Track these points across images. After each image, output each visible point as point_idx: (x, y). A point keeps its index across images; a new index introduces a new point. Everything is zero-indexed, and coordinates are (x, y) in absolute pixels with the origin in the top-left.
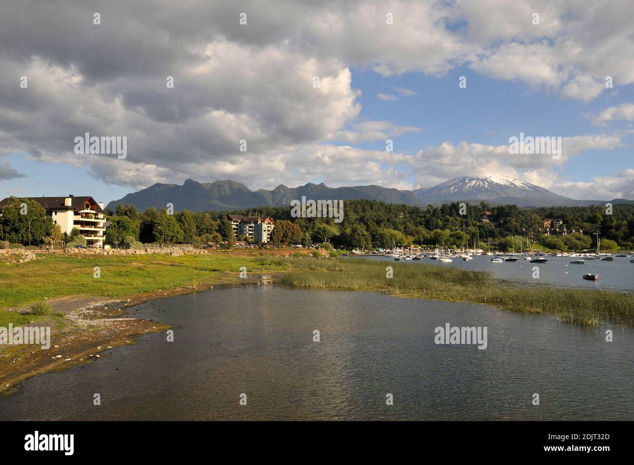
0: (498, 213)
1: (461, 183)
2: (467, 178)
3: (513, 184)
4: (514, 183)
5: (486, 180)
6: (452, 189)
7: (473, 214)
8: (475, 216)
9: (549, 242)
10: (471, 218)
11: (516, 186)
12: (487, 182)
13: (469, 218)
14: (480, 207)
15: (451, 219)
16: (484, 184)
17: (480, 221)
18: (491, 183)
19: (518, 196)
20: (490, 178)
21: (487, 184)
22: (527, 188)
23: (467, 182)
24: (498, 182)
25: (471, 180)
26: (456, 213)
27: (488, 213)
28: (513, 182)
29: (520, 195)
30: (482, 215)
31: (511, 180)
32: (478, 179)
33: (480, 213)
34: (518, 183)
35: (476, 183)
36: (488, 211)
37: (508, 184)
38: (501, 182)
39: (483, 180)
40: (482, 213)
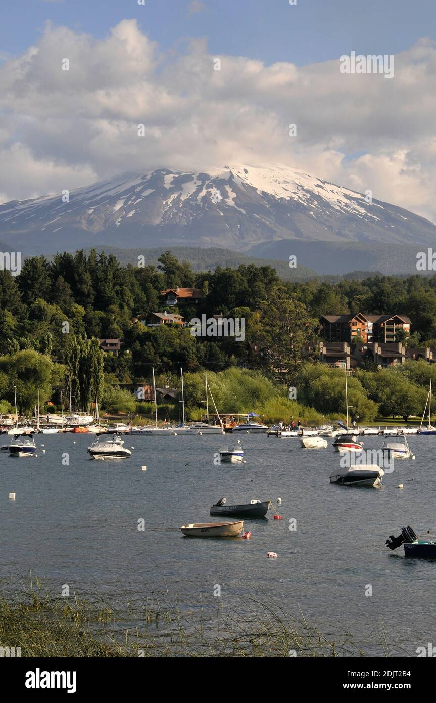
0: (213, 291)
1: (148, 192)
2: (169, 172)
3: (318, 198)
4: (323, 193)
5: (230, 180)
6: (117, 207)
7: (128, 294)
8: (136, 301)
9: (320, 390)
10: (121, 307)
11: (325, 205)
12: (235, 188)
13: (115, 307)
14: (161, 272)
15: (51, 309)
16: (225, 194)
17: (150, 319)
18: (246, 193)
19: (331, 238)
20: (243, 175)
21: (233, 195)
22: (363, 211)
23: (167, 185)
24: (270, 191)
25: (181, 181)
26: (70, 292)
27: (182, 292)
28: (317, 190)
29: (339, 234)
30: (163, 300)
31: (310, 184)
32: (203, 177)
33: (155, 292)
34: (333, 195)
35: (199, 189)
36: (185, 285)
37: (299, 197)
38: (281, 192)
39: (219, 183)
40: (163, 293)
